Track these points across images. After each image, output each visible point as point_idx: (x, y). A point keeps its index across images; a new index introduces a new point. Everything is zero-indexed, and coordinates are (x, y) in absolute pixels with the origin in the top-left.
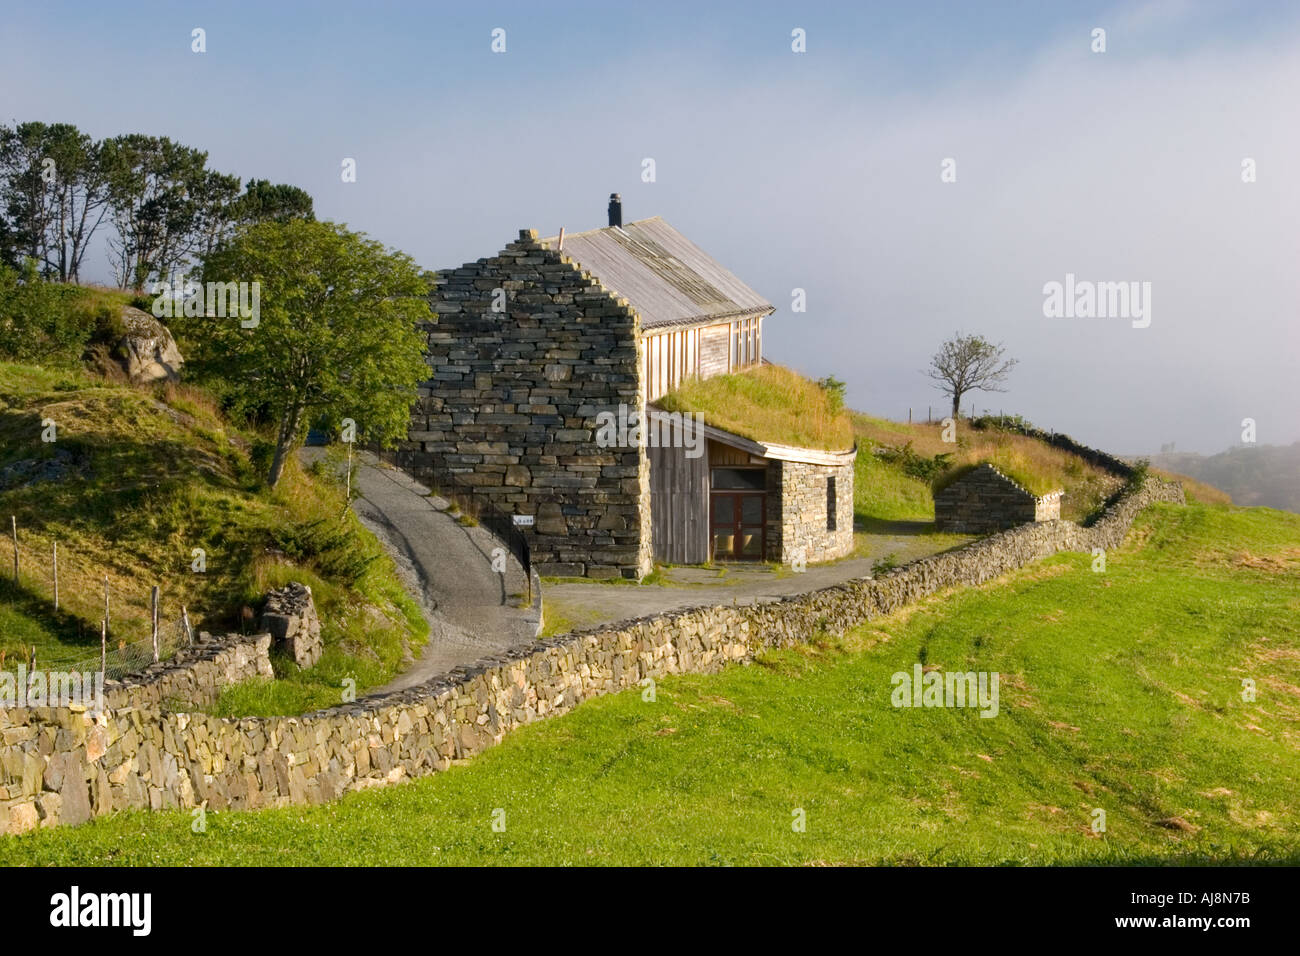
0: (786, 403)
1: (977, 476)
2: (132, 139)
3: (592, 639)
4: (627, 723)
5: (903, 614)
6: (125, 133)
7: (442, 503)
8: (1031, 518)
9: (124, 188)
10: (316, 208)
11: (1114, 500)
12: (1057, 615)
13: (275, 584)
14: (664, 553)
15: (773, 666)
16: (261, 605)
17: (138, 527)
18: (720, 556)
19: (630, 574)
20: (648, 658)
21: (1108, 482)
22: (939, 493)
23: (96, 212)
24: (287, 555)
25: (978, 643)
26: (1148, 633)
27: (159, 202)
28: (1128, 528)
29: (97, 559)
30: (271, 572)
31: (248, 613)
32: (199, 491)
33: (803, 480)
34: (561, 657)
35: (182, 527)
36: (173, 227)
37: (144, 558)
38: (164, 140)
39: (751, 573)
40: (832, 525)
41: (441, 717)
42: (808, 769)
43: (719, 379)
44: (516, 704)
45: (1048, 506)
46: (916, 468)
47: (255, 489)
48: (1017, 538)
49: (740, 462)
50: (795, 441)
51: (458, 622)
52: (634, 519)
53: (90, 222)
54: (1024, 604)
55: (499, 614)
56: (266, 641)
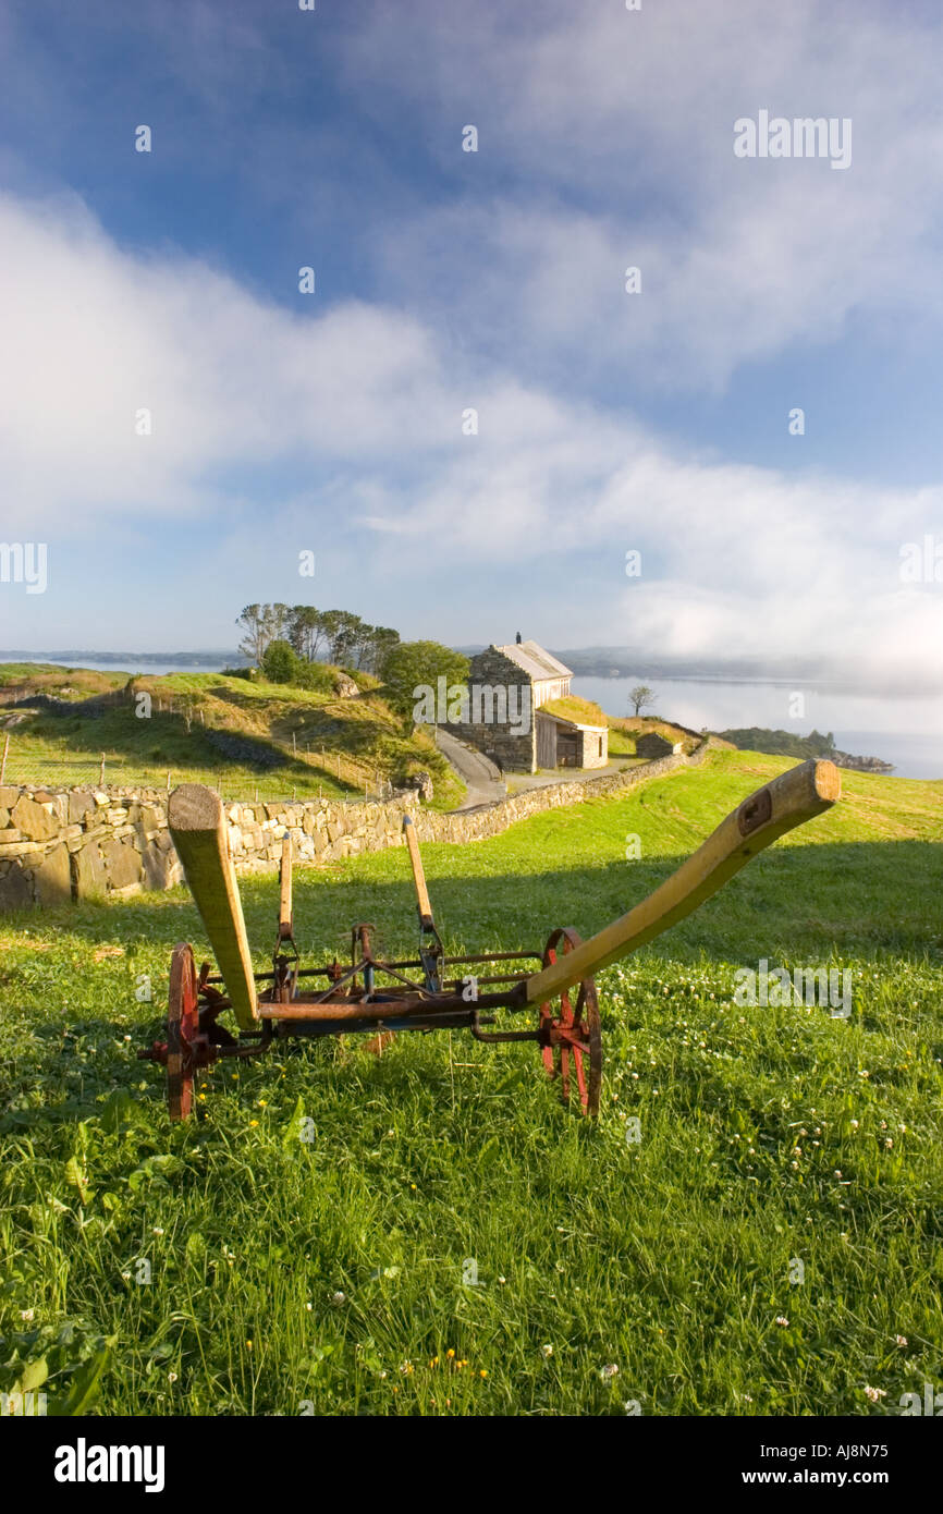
0: (582, 710)
1: (652, 737)
2: (334, 612)
3: (534, 792)
4: (550, 822)
5: (632, 786)
6: (331, 609)
7: (464, 744)
8: (671, 753)
9: (331, 630)
10: (401, 637)
11: (698, 747)
12: (685, 788)
13: (416, 771)
14: (541, 764)
15: (592, 804)
16: (412, 779)
17: (364, 750)
18: (560, 766)
19: (529, 771)
20: (552, 800)
21: (695, 741)
22: (638, 743)
23: (320, 638)
24: (418, 761)
25: (660, 797)
26: (718, 795)
27: (343, 634)
28: (704, 757)
29: (351, 762)
30: (414, 768)
31: (408, 782)
32: (385, 738)
33: (591, 738)
34: (524, 798)
35: (381, 750)
36: (349, 643)
37: (367, 761)
38: (346, 612)
39: (572, 772)
40: (600, 755)
41: (491, 818)
42: (614, 840)
43: (557, 701)
44: (512, 814)
45: (677, 748)
46: (627, 735)
47: (405, 738)
48: (667, 760)
49: (568, 731)
50: (588, 723)
51: (477, 787)
52: (531, 751)
53: (318, 642)
54: (672, 783)
55: (492, 785)
56: (417, 791)
